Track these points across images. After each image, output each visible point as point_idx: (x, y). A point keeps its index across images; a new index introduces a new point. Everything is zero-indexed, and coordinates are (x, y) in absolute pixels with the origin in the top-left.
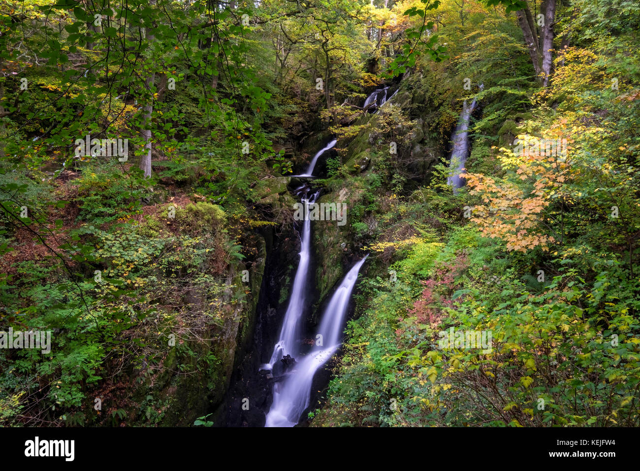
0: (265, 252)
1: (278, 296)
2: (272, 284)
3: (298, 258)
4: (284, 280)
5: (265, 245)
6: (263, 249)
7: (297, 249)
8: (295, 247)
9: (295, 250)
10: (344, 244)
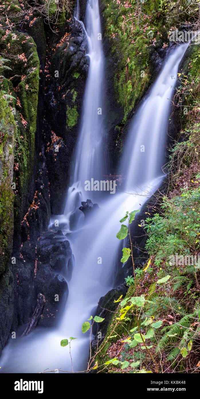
0: (37, 58)
1: (63, 118)
2: (54, 103)
3: (87, 62)
4: (70, 97)
5: (35, 48)
6: (35, 54)
7: (83, 48)
8: (80, 46)
9: (80, 50)
10: (151, 33)
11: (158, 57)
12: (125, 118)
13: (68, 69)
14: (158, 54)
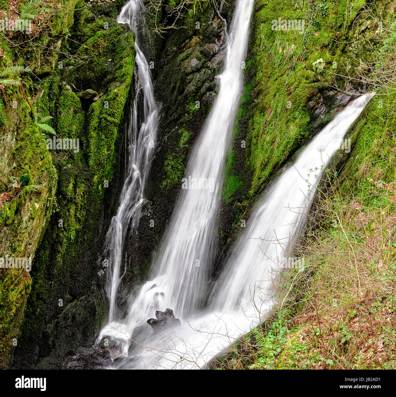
8: (210, 60)
9: (208, 67)
10: (320, 63)
11: (321, 105)
12: (251, 192)
13: (181, 94)
14: (322, 100)
